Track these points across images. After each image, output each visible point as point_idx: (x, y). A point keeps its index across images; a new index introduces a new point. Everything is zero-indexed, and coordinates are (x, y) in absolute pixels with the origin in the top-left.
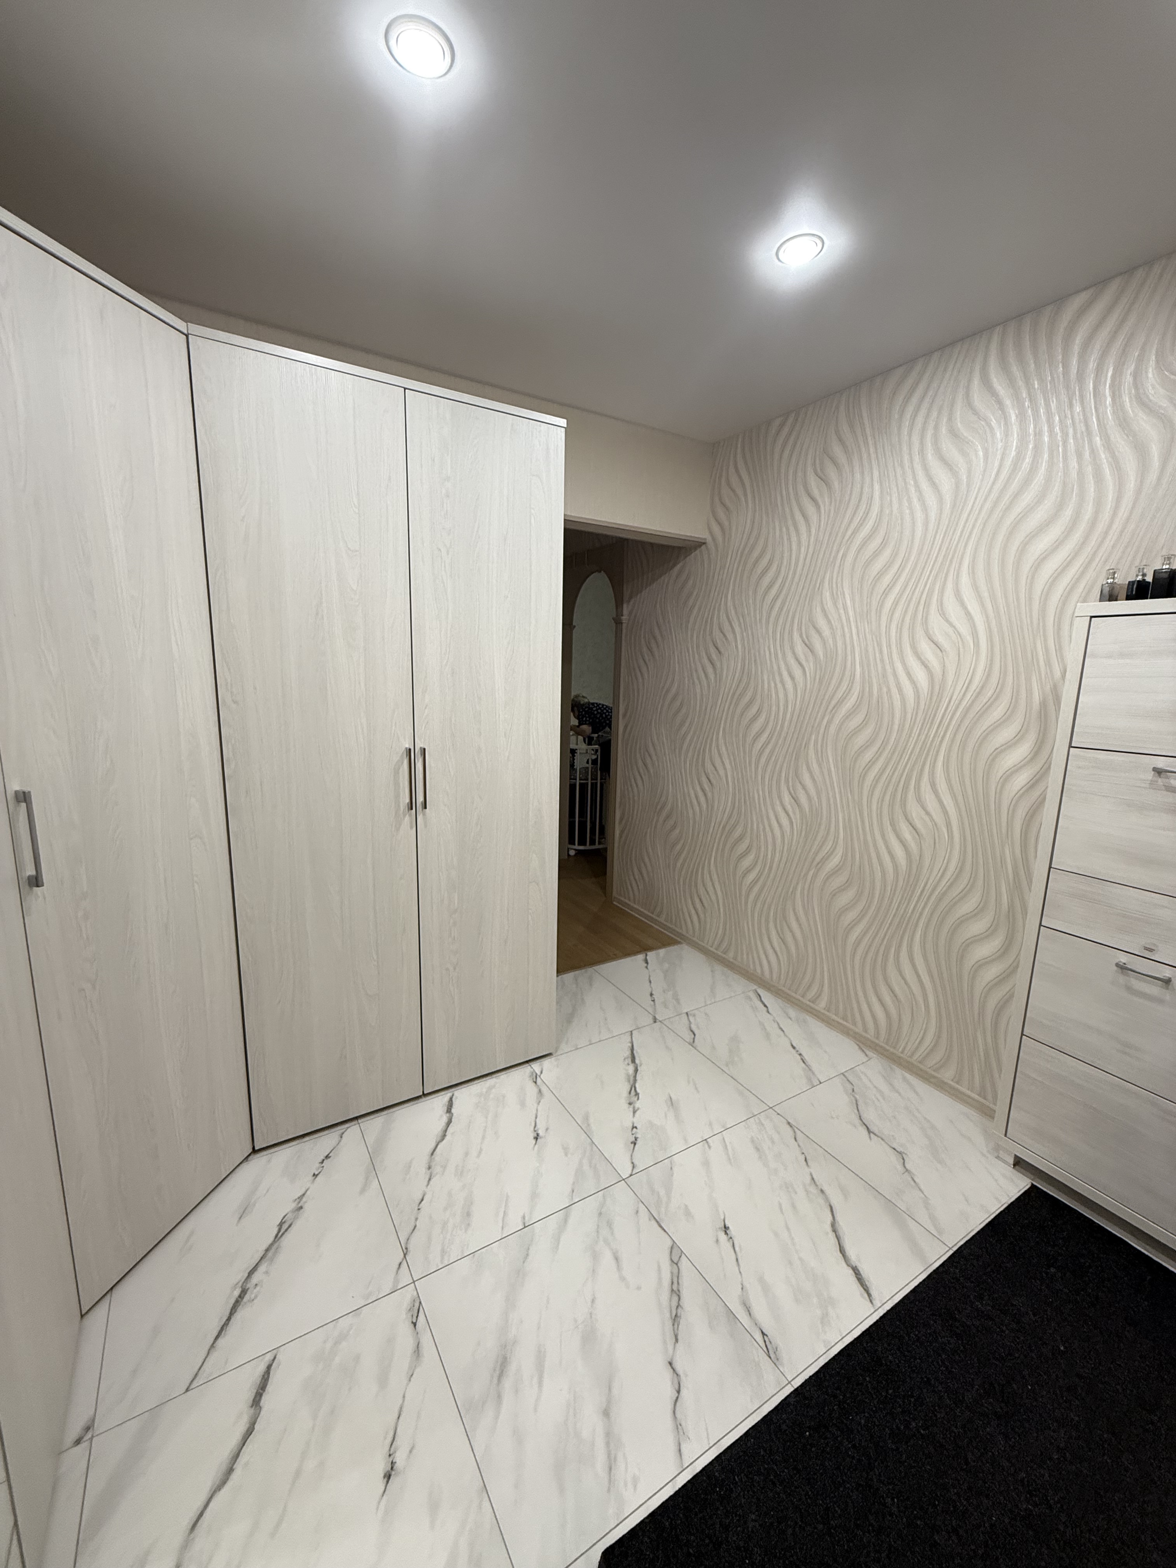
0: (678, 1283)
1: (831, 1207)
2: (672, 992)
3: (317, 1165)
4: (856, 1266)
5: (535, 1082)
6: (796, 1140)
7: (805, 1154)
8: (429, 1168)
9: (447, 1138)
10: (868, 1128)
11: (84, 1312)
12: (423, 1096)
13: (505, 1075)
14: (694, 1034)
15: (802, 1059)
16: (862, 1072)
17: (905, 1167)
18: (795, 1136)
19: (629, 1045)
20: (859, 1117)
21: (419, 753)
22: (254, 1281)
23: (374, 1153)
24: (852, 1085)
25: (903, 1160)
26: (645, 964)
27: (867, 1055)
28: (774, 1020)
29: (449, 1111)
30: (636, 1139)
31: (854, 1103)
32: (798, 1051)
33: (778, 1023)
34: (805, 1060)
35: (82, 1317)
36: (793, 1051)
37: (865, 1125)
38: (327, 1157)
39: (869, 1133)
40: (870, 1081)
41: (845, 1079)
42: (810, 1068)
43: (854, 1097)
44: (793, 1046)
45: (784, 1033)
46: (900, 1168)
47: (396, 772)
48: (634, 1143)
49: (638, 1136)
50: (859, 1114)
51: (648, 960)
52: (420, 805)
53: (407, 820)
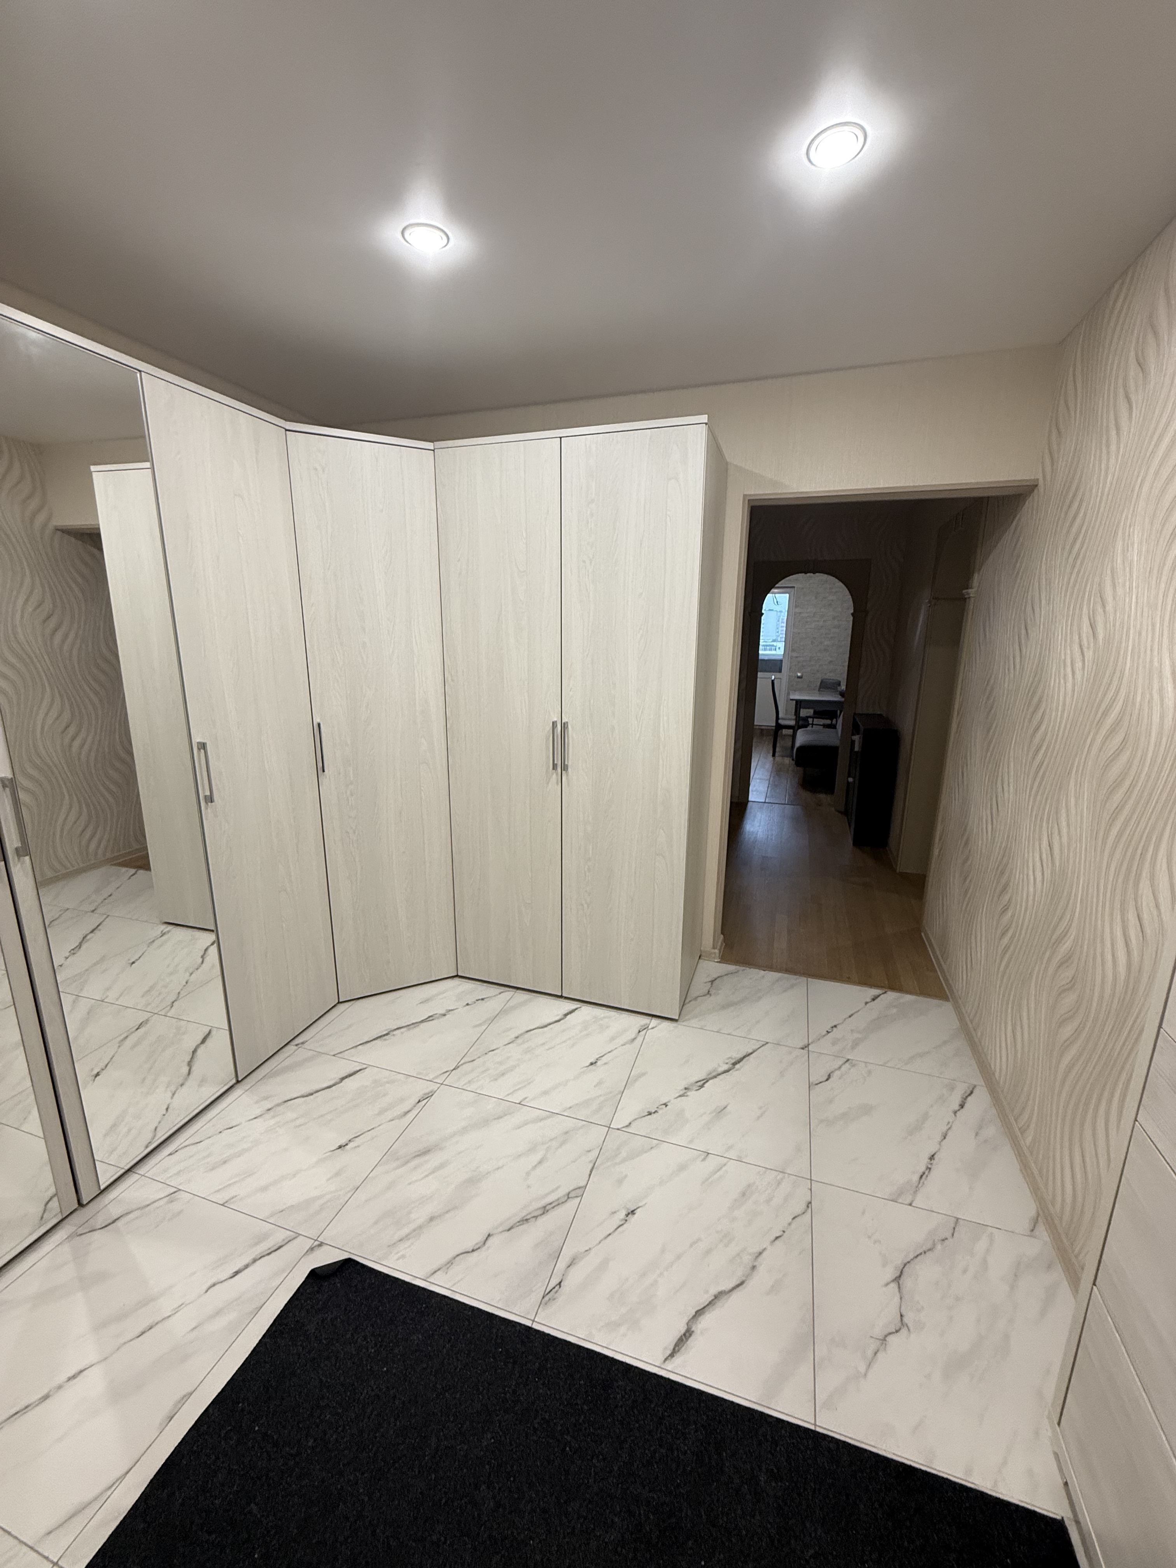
0: (553, 1207)
1: (742, 1283)
2: (860, 1036)
3: (474, 1000)
4: (693, 1332)
5: (639, 1032)
6: (794, 1218)
7: (785, 1234)
8: (517, 1037)
9: (545, 1029)
10: (900, 1276)
11: (341, 1001)
12: (561, 997)
13: (625, 1015)
14: (827, 1080)
15: (924, 1173)
16: (991, 1237)
17: (886, 1336)
18: (798, 1216)
19: (750, 1051)
20: (906, 1261)
21: (564, 726)
22: (395, 1033)
23: (503, 1012)
24: (953, 1235)
25: (897, 1331)
26: (868, 1000)
27: (1032, 1230)
28: (949, 1123)
29: (566, 1015)
30: (656, 1112)
31: (925, 1248)
32: (931, 1164)
33: (949, 1128)
34: (927, 1176)
35: (339, 1002)
36: (925, 1160)
37: (901, 1272)
38: (483, 999)
39: (893, 1281)
40: (988, 1251)
41: (953, 1225)
42: (920, 1186)
43: (934, 1245)
44: (933, 1156)
45: (942, 1140)
46: (878, 1332)
47: (548, 739)
48: (650, 1114)
49: (660, 1112)
50: (912, 1260)
51: (879, 998)
52: (564, 768)
53: (555, 778)
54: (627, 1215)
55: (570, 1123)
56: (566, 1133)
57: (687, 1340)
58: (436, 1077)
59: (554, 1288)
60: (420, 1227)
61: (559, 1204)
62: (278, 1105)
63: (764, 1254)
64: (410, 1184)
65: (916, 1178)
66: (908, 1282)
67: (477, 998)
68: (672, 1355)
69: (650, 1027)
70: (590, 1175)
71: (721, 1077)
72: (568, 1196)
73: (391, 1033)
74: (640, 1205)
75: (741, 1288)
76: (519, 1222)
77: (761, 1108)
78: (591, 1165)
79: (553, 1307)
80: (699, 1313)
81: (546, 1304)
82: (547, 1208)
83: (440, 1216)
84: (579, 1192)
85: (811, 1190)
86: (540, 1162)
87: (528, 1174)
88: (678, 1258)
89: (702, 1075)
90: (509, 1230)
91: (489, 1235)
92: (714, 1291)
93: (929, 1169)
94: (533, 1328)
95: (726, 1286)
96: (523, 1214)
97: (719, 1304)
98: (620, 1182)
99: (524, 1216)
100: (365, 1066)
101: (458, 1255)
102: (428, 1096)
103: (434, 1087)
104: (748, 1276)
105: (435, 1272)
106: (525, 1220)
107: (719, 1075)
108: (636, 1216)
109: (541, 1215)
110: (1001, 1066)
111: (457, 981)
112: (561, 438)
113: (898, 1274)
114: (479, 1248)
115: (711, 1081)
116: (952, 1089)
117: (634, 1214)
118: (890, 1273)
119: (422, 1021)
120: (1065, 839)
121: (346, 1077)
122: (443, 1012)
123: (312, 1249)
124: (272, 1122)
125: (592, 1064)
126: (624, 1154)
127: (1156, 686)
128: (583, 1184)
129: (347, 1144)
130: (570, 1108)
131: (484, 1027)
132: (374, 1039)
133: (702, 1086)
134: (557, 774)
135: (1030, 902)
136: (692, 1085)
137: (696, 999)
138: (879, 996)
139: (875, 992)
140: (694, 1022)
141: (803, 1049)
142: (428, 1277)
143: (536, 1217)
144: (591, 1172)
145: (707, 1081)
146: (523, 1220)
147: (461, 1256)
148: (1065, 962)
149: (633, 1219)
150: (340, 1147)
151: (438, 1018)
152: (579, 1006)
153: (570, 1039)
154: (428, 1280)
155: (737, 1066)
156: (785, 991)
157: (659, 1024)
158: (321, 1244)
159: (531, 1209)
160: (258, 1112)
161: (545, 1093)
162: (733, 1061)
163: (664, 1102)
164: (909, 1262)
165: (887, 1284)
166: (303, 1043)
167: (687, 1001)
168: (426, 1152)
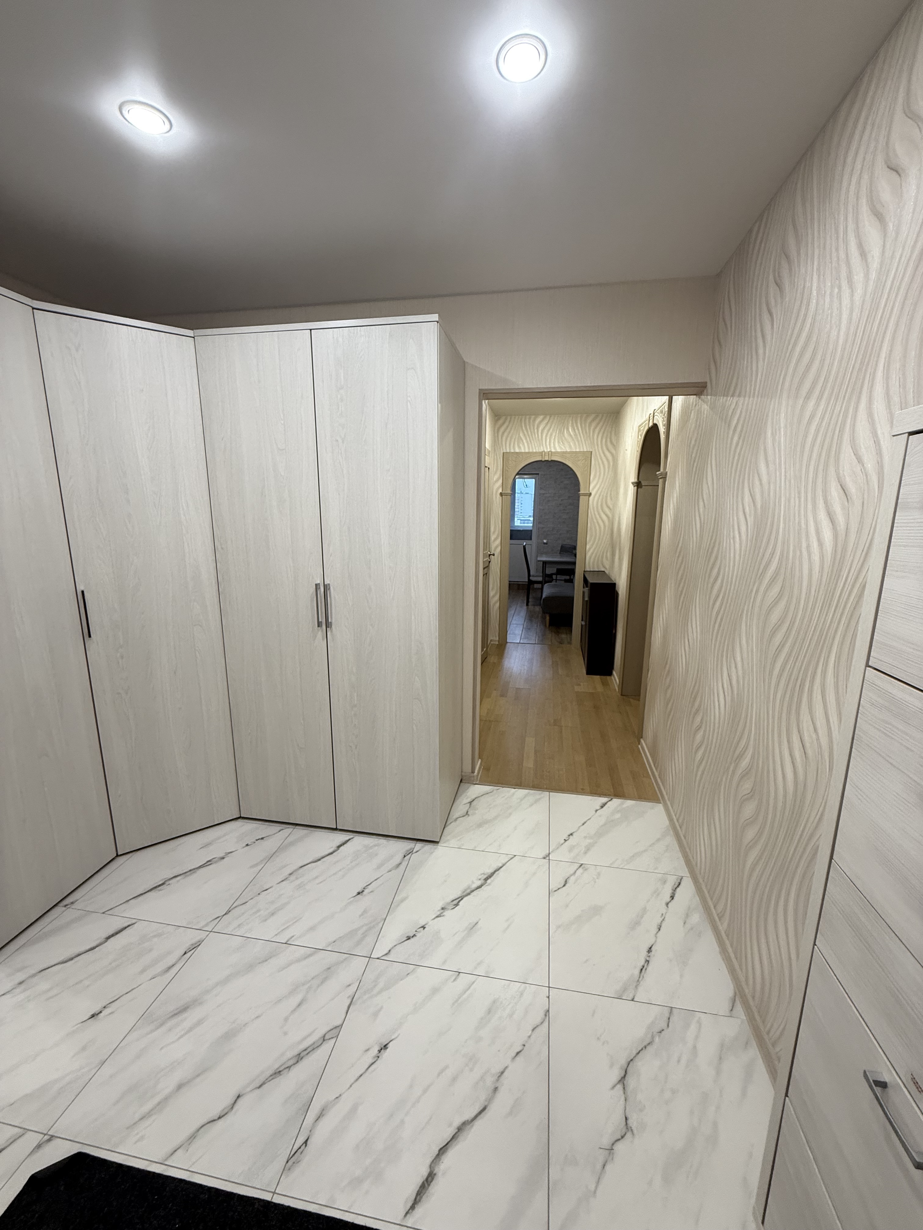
0: (307, 1054)
1: (484, 1109)
2: (591, 841)
3: (254, 840)
4: (435, 1174)
5: (405, 856)
6: (533, 1030)
7: (526, 1047)
8: (290, 874)
9: (319, 862)
10: (625, 1076)
11: (119, 854)
12: (336, 829)
13: (392, 842)
14: (564, 886)
15: (643, 967)
16: (699, 1023)
17: (613, 1144)
18: (537, 1026)
19: (500, 865)
20: (629, 1060)
21: (326, 587)
22: (171, 882)
23: (281, 849)
24: (668, 1026)
25: (622, 1137)
26: (598, 808)
27: (732, 1010)
28: (662, 914)
29: (339, 847)
30: (414, 935)
31: (645, 1043)
32: (649, 956)
33: (663, 920)
34: (646, 969)
35: (117, 856)
36: (644, 953)
37: (626, 1072)
38: (262, 838)
39: (620, 1081)
40: (697, 1037)
41: (667, 1015)
42: (640, 979)
43: (653, 1037)
44: (650, 948)
45: (657, 932)
46: (606, 1141)
47: (312, 601)
48: (409, 938)
49: (418, 935)
50: (635, 1057)
51: (606, 806)
52: (328, 625)
53: (320, 634)
54: (380, 1051)
55: (331, 958)
56: (329, 968)
57: (429, 1185)
58: (207, 925)
59: (300, 1148)
60: (166, 1099)
61: (313, 1049)
62: (34, 975)
63: (505, 1074)
64: (163, 1048)
65: (637, 972)
66: (631, 1082)
67: (257, 838)
68: (413, 1208)
69: (414, 851)
70: (347, 1013)
71: (474, 893)
72: (324, 1039)
73: (167, 883)
74: (393, 1037)
75: (483, 1113)
76: (271, 1076)
77: (507, 920)
78: (349, 1001)
79: (297, 1171)
80: (443, 1150)
81: (289, 1169)
82: (302, 1055)
83: (189, 1082)
84: (335, 1032)
85: (549, 997)
86: (299, 1005)
87: (286, 1019)
88: (425, 1091)
89: (458, 894)
90: (260, 1087)
91: (239, 1097)
92: (457, 1122)
93: (647, 962)
94: (272, 1202)
95: (469, 1115)
96: (276, 1066)
97: (461, 1138)
98: (376, 1014)
99: (277, 1069)
100: (134, 921)
101: (203, 1126)
102: (195, 946)
103: (203, 935)
104: (490, 1100)
105: (176, 1151)
106: (278, 1073)
107: (473, 891)
108: (388, 1050)
109: (294, 1064)
110: (701, 859)
111: (240, 823)
112: (311, 330)
113: (623, 1075)
114: (226, 1114)
115: (465, 899)
116: (665, 882)
117: (387, 1048)
118: (615, 1074)
119: (200, 867)
120: (740, 673)
121: (113, 935)
122: (222, 855)
123: (39, 1146)
124: (22, 996)
125: (359, 893)
126: (381, 985)
127: (804, 545)
128: (339, 1023)
129: (101, 1012)
130: (334, 941)
131: (260, 867)
132: (148, 891)
133: (457, 905)
134: (322, 631)
135: (717, 725)
136: (448, 904)
137: (456, 820)
138: (606, 803)
139: (604, 800)
140: (453, 843)
141: (544, 858)
142: (166, 1160)
143: (289, 1067)
144: (349, 1007)
145: (461, 898)
146: (275, 1073)
147: (205, 1127)
148: (746, 774)
149: (386, 1054)
150: (93, 1016)
151: (216, 862)
152: (352, 836)
153: (340, 870)
154: (166, 1163)
155: (489, 881)
156: (531, 805)
157: (423, 847)
158: (52, 1138)
159: (285, 1059)
160: (8, 986)
161: (312, 928)
162: (485, 876)
163: (423, 924)
164: (632, 1060)
165: (613, 1087)
166: (72, 903)
167: (448, 823)
168: (184, 1009)
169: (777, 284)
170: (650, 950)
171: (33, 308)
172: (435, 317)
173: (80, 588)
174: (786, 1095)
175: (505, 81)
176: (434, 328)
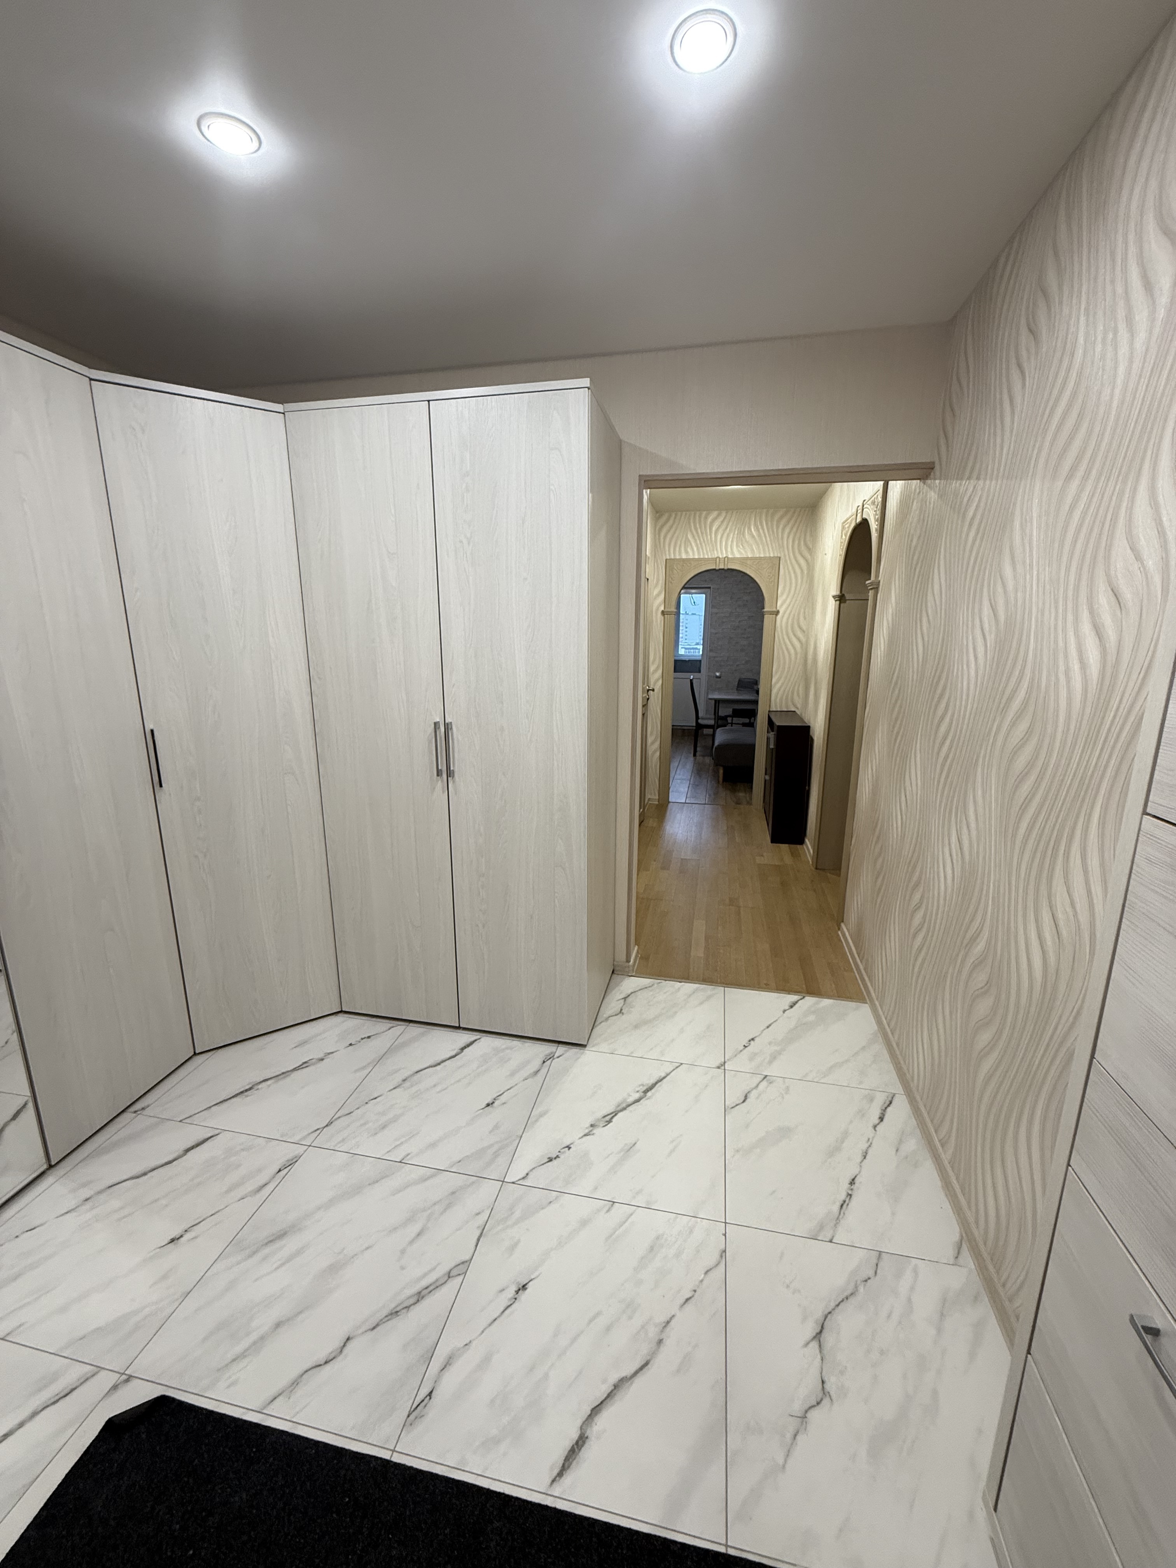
0: (430, 1292)
1: (646, 1364)
2: (778, 1048)
3: (359, 1039)
4: (587, 1438)
5: (544, 1062)
6: (706, 1273)
7: (697, 1294)
8: (404, 1080)
9: (438, 1068)
10: (821, 1332)
11: (197, 1052)
12: (459, 1028)
13: (529, 1044)
14: (744, 1101)
15: (845, 1201)
16: (915, 1271)
17: (806, 1412)
18: (711, 1269)
19: (663, 1075)
20: (826, 1312)
21: (448, 727)
22: (260, 1086)
23: (391, 1051)
24: (876, 1273)
25: (818, 1403)
26: (787, 1008)
27: (957, 1257)
28: (869, 1139)
29: (463, 1049)
30: (558, 1157)
31: (846, 1294)
32: (852, 1189)
33: (870, 1146)
34: (848, 1205)
35: (195, 1054)
36: (846, 1185)
37: (822, 1327)
38: (369, 1037)
39: (814, 1337)
40: (912, 1288)
41: (875, 1261)
42: (841, 1217)
43: (856, 1287)
44: (853, 1180)
45: (862, 1161)
46: (797, 1407)
47: (430, 742)
48: (550, 1160)
49: (562, 1157)
50: (834, 1309)
51: (797, 1005)
52: (450, 773)
53: (440, 785)
54: (517, 1292)
55: (457, 1181)
56: (453, 1193)
57: (580, 1450)
58: (304, 1138)
59: (423, 1401)
60: (262, 1338)
61: (437, 1287)
62: (100, 1192)
63: (672, 1323)
64: (256, 1280)
65: (836, 1208)
66: (829, 1338)
67: (362, 1037)
68: (560, 1474)
69: (555, 1056)
70: (476, 1246)
71: (630, 1108)
72: (449, 1276)
73: (256, 1087)
74: (533, 1277)
75: (645, 1369)
76: (386, 1316)
77: (672, 1142)
78: (479, 1232)
79: (420, 1427)
80: (596, 1410)
81: (411, 1424)
82: (423, 1293)
83: (289, 1320)
84: (462, 1268)
85: (725, 1235)
86: (419, 1235)
87: (403, 1252)
88: (574, 1340)
89: (611, 1109)
90: (374, 1328)
91: (348, 1339)
92: (614, 1378)
93: (850, 1196)
94: (392, 1462)
95: (628, 1371)
96: (393, 1305)
97: (618, 1396)
98: (512, 1249)
99: (394, 1308)
100: (217, 1132)
101: (306, 1371)
102: (291, 1163)
103: (299, 1150)
104: (653, 1354)
105: (275, 1398)
106: (394, 1313)
107: (629, 1105)
108: (527, 1291)
109: (415, 1304)
110: (918, 1073)
111: (340, 1018)
112: (429, 401)
113: (818, 1330)
114: (334, 1358)
115: (619, 1115)
116: (871, 1100)
117: (526, 1289)
118: (810, 1329)
119: (295, 1069)
120: (974, 833)
121: (192, 1148)
122: (321, 1056)
123: (115, 1387)
124: (89, 1216)
125: (488, 1105)
126: (517, 1214)
127: (1062, 668)
128: (467, 1257)
129: (181, 1236)
130: (460, 1161)
131: (367, 1071)
132: (233, 1097)
133: (610, 1121)
134: (442, 781)
135: (942, 902)
136: (598, 1120)
137: (607, 1019)
138: (797, 1002)
139: (794, 998)
140: (604, 1047)
141: (719, 1068)
142: (264, 1408)
143: (408, 1307)
144: (478, 1240)
145: (615, 1113)
146: (391, 1314)
147: (309, 1372)
148: (978, 964)
149: (524, 1296)
150: (172, 1241)
151: (313, 1064)
152: (478, 1037)
153: (465, 1077)
154: (265, 1411)
155: (649, 1094)
156: (701, 1003)
157: (566, 1051)
158: (129, 1378)
159: (403, 1297)
160: (72, 1204)
161: (433, 1145)
162: (645, 1088)
163: (568, 1143)
164: (830, 1313)
165: (807, 1344)
166: (143, 1109)
167: (597, 1023)
168: (282, 1235)
169: (1030, 330)
170: (852, 1182)
171: (91, 379)
172: (586, 382)
173: (149, 726)
174: (1029, 1352)
175: (681, 72)
176: (584, 397)
